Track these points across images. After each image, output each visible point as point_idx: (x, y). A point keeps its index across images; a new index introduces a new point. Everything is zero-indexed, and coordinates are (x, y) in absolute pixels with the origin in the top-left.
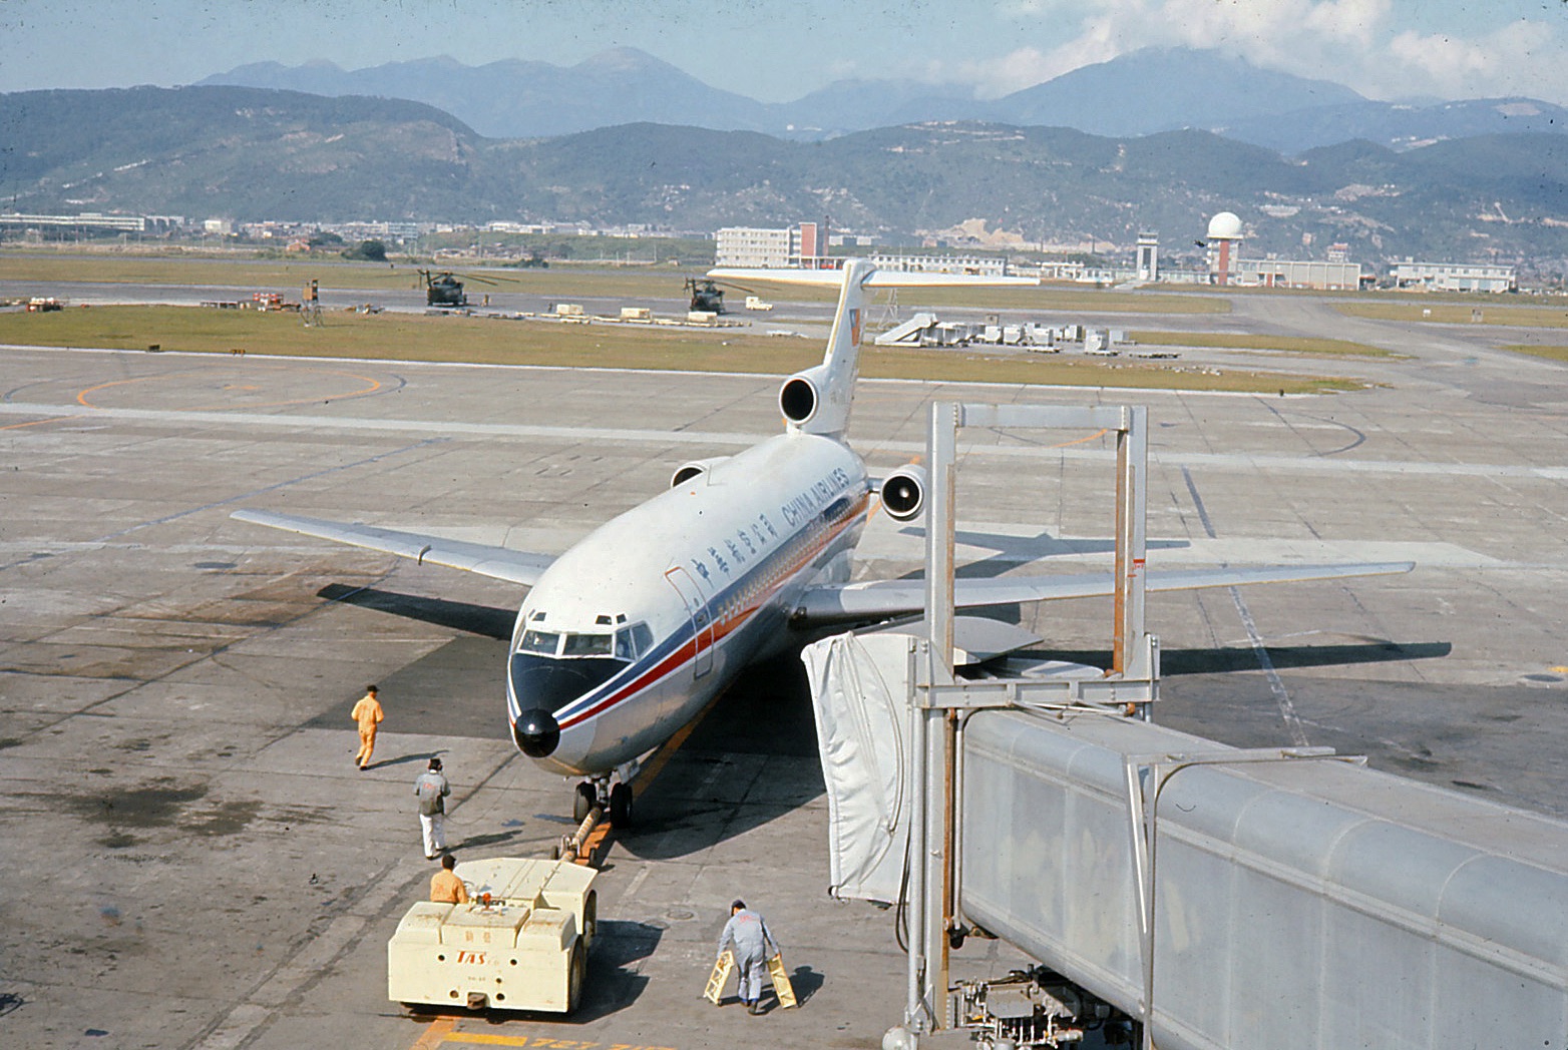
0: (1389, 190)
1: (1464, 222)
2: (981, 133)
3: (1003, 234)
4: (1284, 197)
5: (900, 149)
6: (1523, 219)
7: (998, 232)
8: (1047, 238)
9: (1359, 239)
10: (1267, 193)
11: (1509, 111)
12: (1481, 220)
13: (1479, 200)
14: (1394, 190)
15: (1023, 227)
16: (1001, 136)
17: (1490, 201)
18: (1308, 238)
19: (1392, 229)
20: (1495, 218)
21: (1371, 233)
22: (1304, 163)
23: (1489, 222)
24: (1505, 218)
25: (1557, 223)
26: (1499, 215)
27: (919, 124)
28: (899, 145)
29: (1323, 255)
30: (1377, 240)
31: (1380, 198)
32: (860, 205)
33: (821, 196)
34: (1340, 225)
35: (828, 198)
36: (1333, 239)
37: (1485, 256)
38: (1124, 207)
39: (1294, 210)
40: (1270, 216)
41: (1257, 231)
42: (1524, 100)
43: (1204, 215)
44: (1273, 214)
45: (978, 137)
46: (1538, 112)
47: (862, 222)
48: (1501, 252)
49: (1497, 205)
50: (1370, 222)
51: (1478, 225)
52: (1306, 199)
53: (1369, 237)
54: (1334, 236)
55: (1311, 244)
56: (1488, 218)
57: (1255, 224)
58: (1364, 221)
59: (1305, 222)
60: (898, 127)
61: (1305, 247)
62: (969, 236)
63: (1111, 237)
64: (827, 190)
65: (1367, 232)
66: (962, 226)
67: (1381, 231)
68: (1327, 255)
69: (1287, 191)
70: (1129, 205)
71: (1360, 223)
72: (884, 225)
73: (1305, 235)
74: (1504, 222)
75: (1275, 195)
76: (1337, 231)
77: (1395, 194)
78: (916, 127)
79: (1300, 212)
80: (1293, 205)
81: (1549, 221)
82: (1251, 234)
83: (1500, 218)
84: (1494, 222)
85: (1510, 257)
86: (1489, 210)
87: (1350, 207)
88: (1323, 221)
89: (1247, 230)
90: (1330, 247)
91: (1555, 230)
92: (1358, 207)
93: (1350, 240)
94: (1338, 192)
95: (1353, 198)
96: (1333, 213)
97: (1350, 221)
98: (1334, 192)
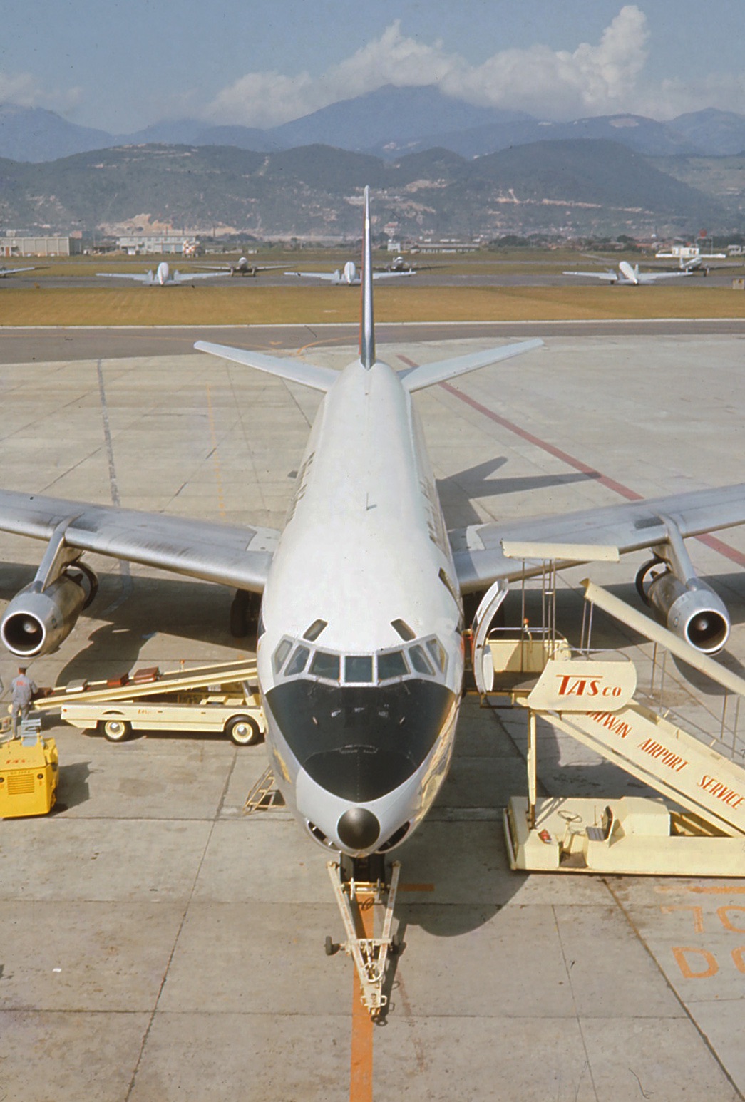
0: (441, 183)
1: (487, 202)
2: (161, 152)
3: (158, 224)
5: (102, 165)
6: (528, 200)
7: (155, 223)
8: (189, 227)
9: (406, 218)
11: (617, 124)
12: (497, 202)
13: (498, 187)
14: (443, 183)
15: (173, 219)
16: (173, 154)
17: (506, 188)
19: (434, 211)
20: (508, 200)
21: (417, 214)
22: (398, 166)
23: (502, 203)
24: (515, 200)
25: (551, 202)
26: (511, 197)
27: (120, 147)
28: (101, 162)
29: (381, 231)
30: (420, 219)
31: (433, 190)
32: (61, 207)
33: (37, 202)
34: (398, 210)
35: (41, 203)
36: (391, 219)
37: (493, 228)
38: (248, 202)
40: (349, 204)
41: (337, 216)
42: (629, 116)
43: (303, 206)
44: (354, 203)
45: (158, 155)
47: (60, 220)
48: (505, 224)
49: (511, 190)
50: (421, 207)
51: (495, 205)
52: (383, 192)
53: (415, 217)
54: (391, 217)
55: (376, 224)
56: (502, 200)
57: (338, 210)
58: (415, 206)
59: (376, 208)
60: (104, 149)
62: (138, 226)
63: (235, 222)
64: (41, 197)
65: (414, 214)
66: (133, 220)
67: (425, 213)
68: (383, 232)
70: (253, 200)
71: (411, 208)
72: (75, 221)
74: (513, 203)
76: (394, 214)
77: (444, 186)
78: (118, 149)
81: (546, 201)
82: (333, 218)
83: (511, 200)
84: (506, 203)
85: (510, 227)
86: (506, 194)
87: (410, 196)
88: (387, 207)
89: (332, 215)
90: (386, 225)
91: (548, 207)
92: (415, 197)
93: (400, 219)
94: (408, 186)
95: (414, 190)
96: (395, 201)
97: (404, 206)
98: (404, 186)
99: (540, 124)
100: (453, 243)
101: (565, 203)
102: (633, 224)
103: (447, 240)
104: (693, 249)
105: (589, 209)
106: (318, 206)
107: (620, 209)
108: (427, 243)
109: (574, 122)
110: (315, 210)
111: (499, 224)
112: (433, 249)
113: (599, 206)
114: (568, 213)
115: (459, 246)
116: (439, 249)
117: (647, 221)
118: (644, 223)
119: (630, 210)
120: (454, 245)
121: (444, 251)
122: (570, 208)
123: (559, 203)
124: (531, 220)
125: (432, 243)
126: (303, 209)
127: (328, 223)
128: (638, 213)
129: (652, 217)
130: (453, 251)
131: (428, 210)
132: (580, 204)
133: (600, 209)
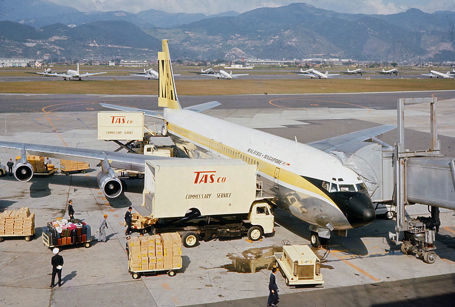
0: (64, 38)
1: (85, 46)
4: (33, 41)
6: (102, 45)
9: (53, 52)
10: (28, 40)
11: (117, 15)
12: (90, 46)
13: (89, 40)
17: (92, 40)
18: (38, 53)
19: (63, 49)
20: (94, 45)
22: (42, 30)
23: (92, 46)
24: (97, 45)
25: (112, 46)
26: (95, 44)
29: (42, 57)
30: (58, 52)
31: (61, 40)
34: (48, 48)
37: (90, 56)
39: (35, 44)
41: (22, 51)
42: (122, 11)
43: (6, 46)
44: (28, 46)
46: (126, 15)
49: (95, 41)
50: (58, 48)
51: (89, 47)
52: (39, 41)
53: (56, 51)
54: (46, 52)
55: (39, 54)
56: (92, 45)
57: (22, 48)
58: (55, 47)
59: (38, 48)
61: (37, 55)
65: (56, 50)
67: (60, 50)
68: (43, 58)
69: (34, 39)
71: (54, 48)
73: (38, 51)
74: (96, 46)
75: (30, 40)
76: (47, 50)
77: (65, 39)
79: (36, 45)
80: (35, 43)
81: (109, 46)
82: (21, 52)
83: (95, 45)
84: (93, 46)
85: (97, 56)
86: (92, 43)
87: (51, 43)
88: (43, 47)
89: (20, 51)
90: (44, 55)
91: (111, 48)
92: (54, 43)
93: (50, 53)
94: (49, 39)
95: (53, 40)
96: (46, 45)
97: (51, 47)
98: (48, 39)
99: (85, 14)
100: (136, 63)
101: (117, 46)
102: (146, 55)
103: (133, 62)
104: (240, 65)
105: (127, 49)
106: (13, 47)
107: (139, 49)
108: (125, 63)
109: (99, 13)
110: (12, 49)
111: (92, 55)
112: (128, 65)
113: (131, 48)
114: (119, 50)
115: (138, 64)
116: (131, 65)
117: (151, 54)
118: (150, 55)
119: (143, 49)
120: (137, 64)
121: (133, 66)
122: (119, 49)
123: (115, 46)
124: (104, 53)
125: (128, 63)
126: (6, 48)
127: (19, 54)
128: (147, 51)
129: (152, 52)
130: (137, 66)
131: (61, 49)
132: (123, 47)
133: (132, 49)
